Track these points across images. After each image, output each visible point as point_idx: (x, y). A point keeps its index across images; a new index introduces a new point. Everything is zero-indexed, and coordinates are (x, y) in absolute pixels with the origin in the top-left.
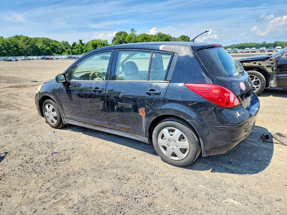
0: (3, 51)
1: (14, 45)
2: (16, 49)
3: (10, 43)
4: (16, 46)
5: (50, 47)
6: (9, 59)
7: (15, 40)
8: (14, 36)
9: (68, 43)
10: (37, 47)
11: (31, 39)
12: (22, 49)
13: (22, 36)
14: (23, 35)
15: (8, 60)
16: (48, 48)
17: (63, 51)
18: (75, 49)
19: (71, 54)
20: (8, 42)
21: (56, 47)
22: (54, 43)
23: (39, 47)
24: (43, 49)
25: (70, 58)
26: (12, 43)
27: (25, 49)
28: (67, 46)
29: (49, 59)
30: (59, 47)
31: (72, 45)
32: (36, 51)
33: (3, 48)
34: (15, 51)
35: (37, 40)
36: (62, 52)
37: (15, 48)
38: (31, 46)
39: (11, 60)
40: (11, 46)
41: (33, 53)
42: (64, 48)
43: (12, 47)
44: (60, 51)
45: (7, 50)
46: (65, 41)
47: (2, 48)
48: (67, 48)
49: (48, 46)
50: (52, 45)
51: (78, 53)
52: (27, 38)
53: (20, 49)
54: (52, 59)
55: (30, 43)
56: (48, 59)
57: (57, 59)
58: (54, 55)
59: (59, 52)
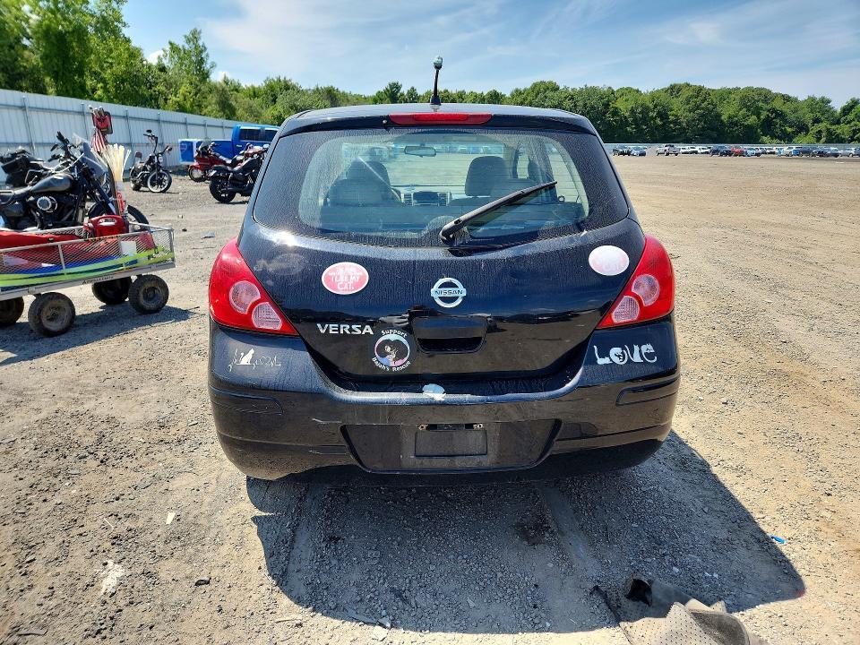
0: (629, 129)
1: (659, 112)
2: (660, 123)
3: (651, 106)
4: (663, 115)
5: (758, 115)
6: (625, 150)
7: (664, 99)
8: (667, 86)
9: (829, 102)
10: (718, 116)
11: (709, 92)
12: (675, 122)
13: (688, 85)
14: (691, 84)
15: (623, 153)
16: (752, 120)
17: (802, 128)
18: (849, 122)
19: (823, 139)
20: (648, 104)
21: (780, 115)
22: (778, 105)
23: (724, 118)
24: (736, 124)
25: (804, 152)
26: (655, 106)
27: (684, 124)
28: (819, 114)
29: (730, 155)
30: (791, 117)
31: (839, 111)
32: (712, 130)
33: (630, 120)
34: (657, 127)
35: (725, 95)
36: (796, 133)
37: (658, 122)
38: (702, 115)
39: (629, 153)
40: (651, 114)
41: (700, 135)
42: (808, 119)
43: (652, 118)
44: (789, 130)
45: (638, 126)
46: (818, 96)
47: (627, 121)
48: (817, 121)
49: (753, 114)
50: (769, 111)
51: (852, 137)
52: (701, 89)
53: (671, 122)
54: (741, 154)
55: (703, 105)
56: (729, 153)
57: (758, 155)
58: (763, 143)
59: (784, 132)
